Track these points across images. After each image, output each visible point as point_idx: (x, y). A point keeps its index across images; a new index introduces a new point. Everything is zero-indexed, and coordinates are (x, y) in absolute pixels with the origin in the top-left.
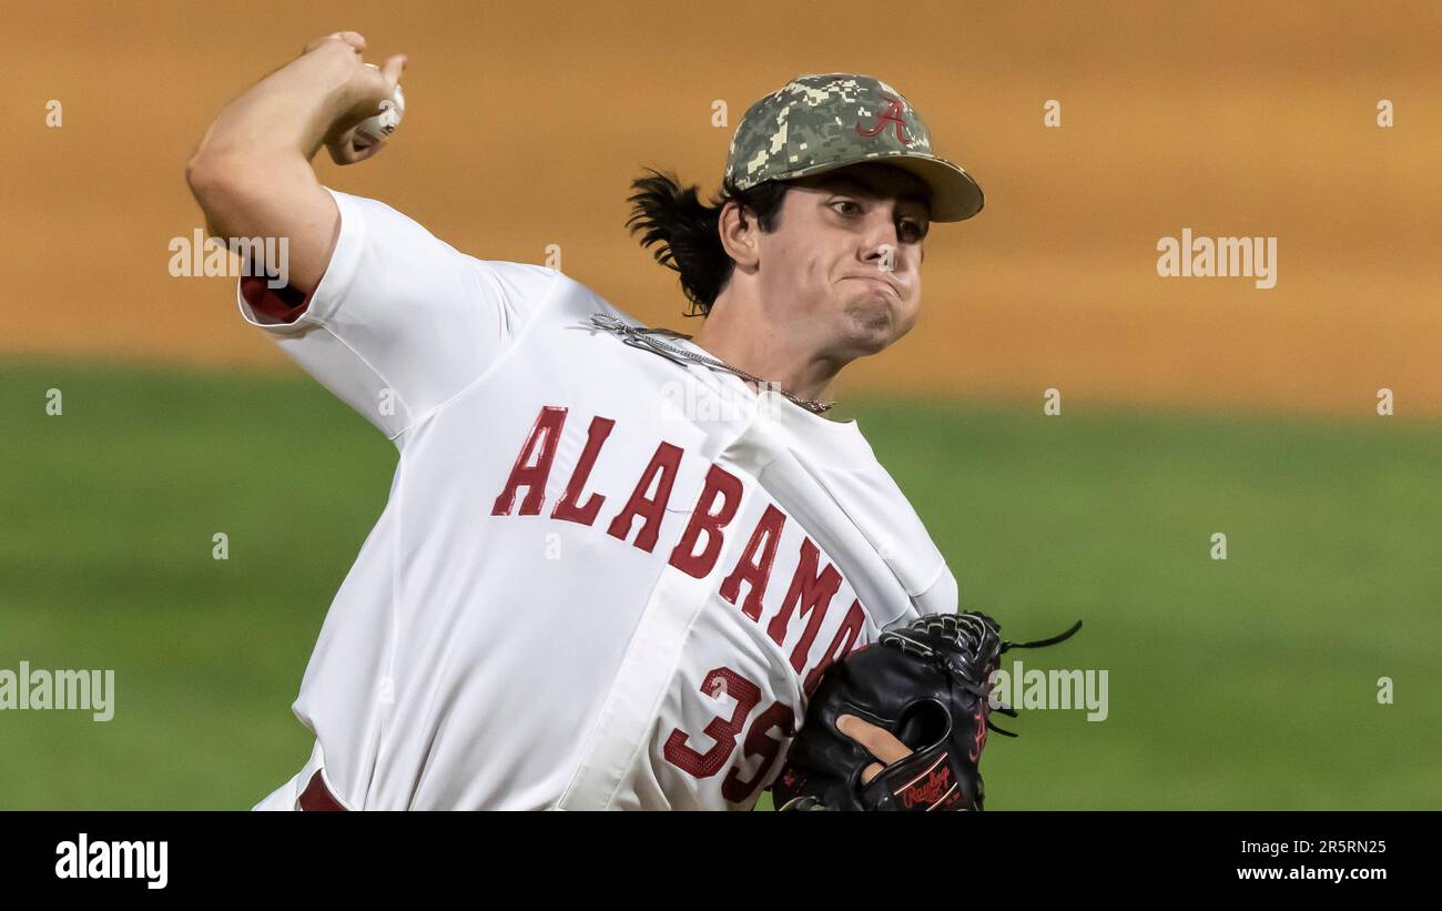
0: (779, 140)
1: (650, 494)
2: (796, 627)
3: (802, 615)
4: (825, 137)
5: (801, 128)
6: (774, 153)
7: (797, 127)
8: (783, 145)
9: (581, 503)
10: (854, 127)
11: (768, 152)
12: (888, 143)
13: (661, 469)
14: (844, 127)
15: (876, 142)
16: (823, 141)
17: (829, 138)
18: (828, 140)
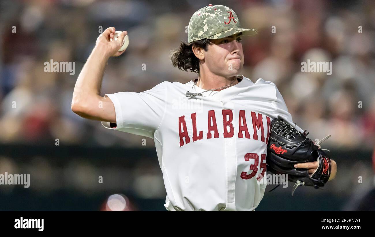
0: (206, 28)
1: (212, 125)
2: (259, 133)
3: (259, 129)
4: (218, 26)
5: (211, 25)
6: (205, 32)
7: (210, 25)
8: (207, 30)
9: (198, 135)
10: (224, 22)
11: (203, 31)
12: (232, 25)
13: (211, 117)
14: (221, 23)
15: (230, 25)
16: (217, 27)
17: (219, 26)
18: (219, 27)
